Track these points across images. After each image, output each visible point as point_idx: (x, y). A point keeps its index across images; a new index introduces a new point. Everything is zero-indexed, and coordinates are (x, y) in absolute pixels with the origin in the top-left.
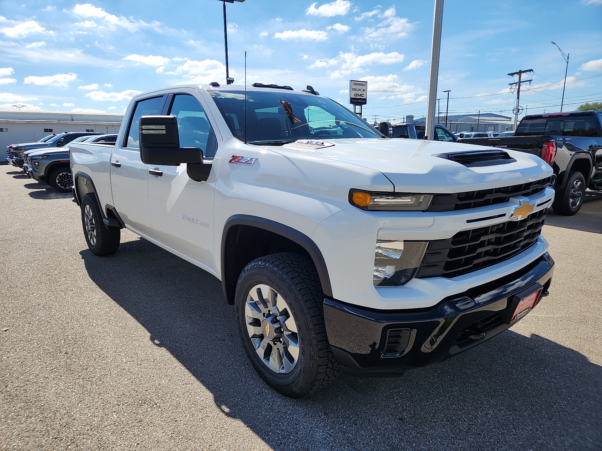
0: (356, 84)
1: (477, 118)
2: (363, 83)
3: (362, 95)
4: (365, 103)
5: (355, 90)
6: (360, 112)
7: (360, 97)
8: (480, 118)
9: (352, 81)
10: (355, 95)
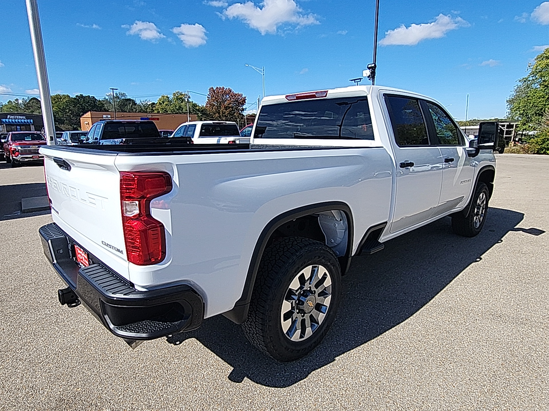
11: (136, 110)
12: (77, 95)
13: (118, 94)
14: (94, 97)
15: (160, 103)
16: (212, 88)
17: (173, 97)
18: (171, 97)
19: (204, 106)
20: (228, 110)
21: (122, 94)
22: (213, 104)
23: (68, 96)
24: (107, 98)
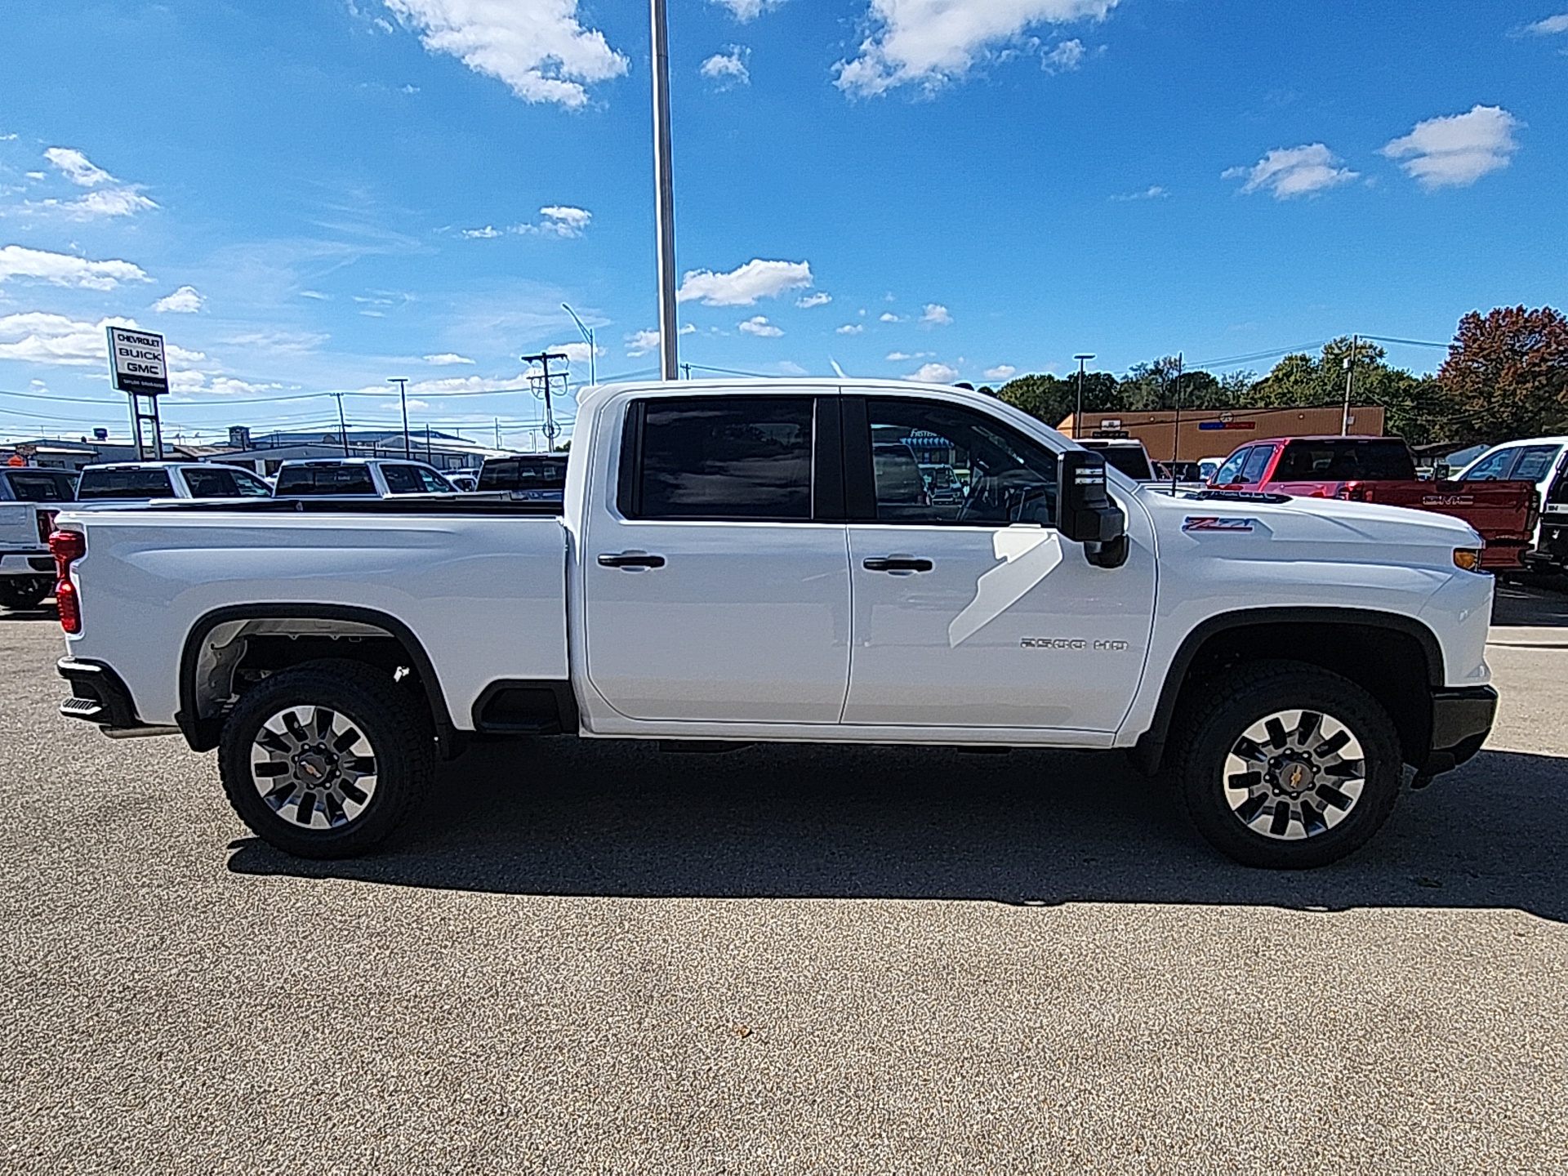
0: (128, 339)
1: (424, 440)
2: (151, 338)
3: (153, 370)
4: (165, 391)
5: (129, 353)
6: (153, 414)
7: (145, 374)
8: (432, 440)
9: (113, 328)
10: (131, 367)
11: (1202, 403)
12: (1071, 373)
13: (1162, 364)
14: (1109, 375)
15: (1277, 376)
16: (1475, 315)
17: (1322, 356)
18: (1317, 356)
19: (1435, 377)
20: (1529, 385)
21: (1170, 363)
22: (1469, 368)
23: (1050, 378)
24: (1131, 374)
